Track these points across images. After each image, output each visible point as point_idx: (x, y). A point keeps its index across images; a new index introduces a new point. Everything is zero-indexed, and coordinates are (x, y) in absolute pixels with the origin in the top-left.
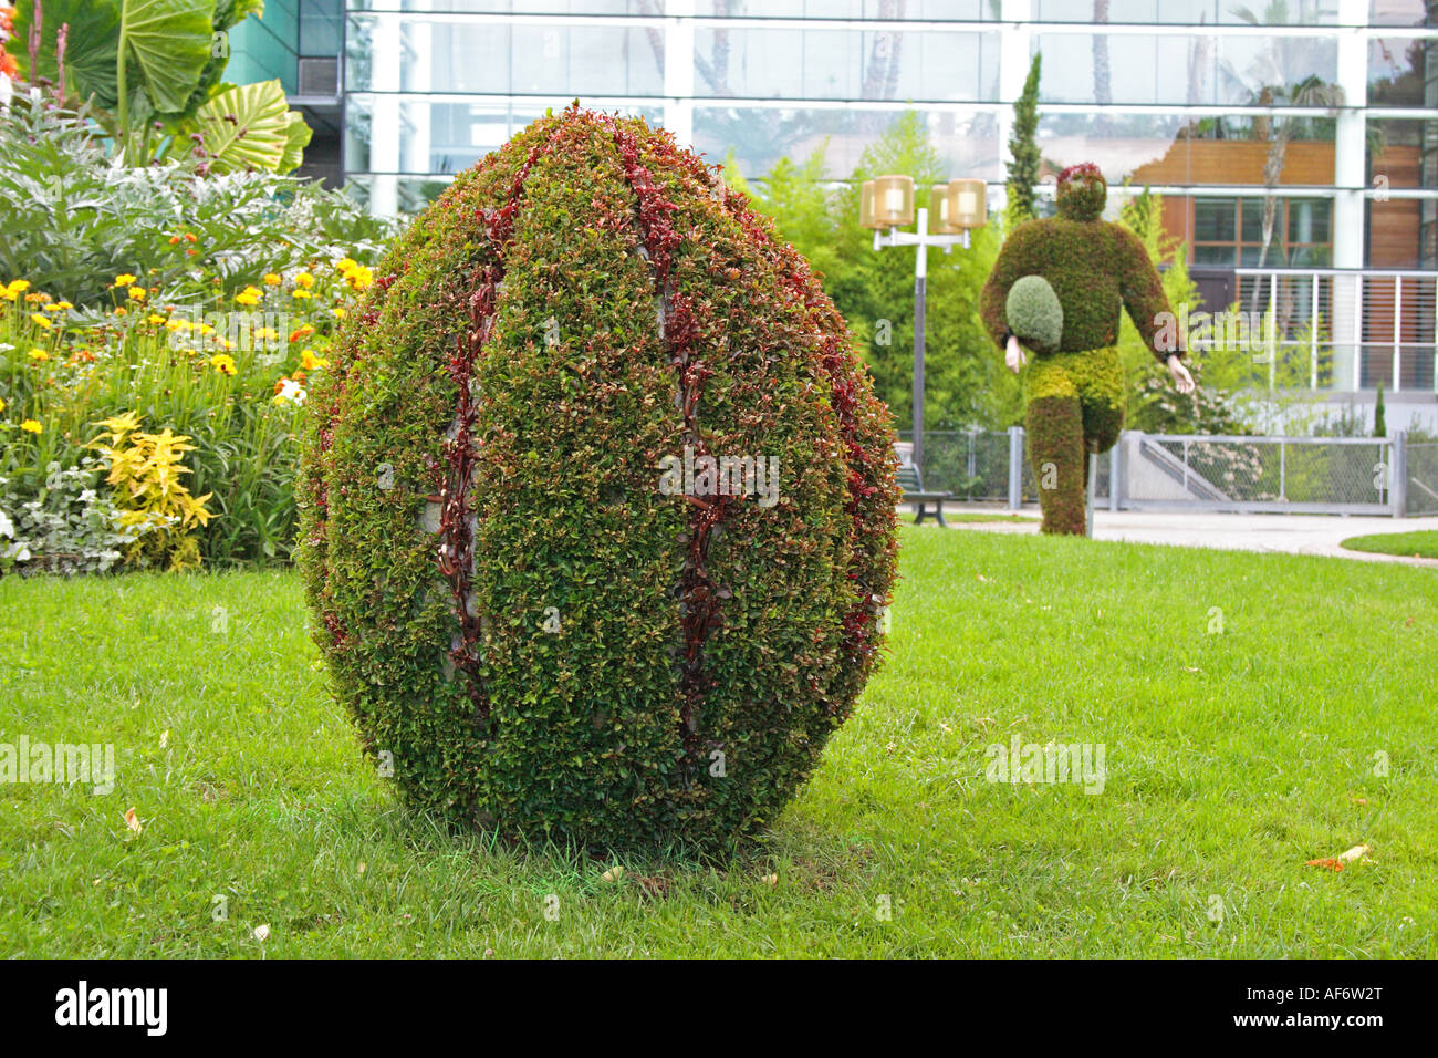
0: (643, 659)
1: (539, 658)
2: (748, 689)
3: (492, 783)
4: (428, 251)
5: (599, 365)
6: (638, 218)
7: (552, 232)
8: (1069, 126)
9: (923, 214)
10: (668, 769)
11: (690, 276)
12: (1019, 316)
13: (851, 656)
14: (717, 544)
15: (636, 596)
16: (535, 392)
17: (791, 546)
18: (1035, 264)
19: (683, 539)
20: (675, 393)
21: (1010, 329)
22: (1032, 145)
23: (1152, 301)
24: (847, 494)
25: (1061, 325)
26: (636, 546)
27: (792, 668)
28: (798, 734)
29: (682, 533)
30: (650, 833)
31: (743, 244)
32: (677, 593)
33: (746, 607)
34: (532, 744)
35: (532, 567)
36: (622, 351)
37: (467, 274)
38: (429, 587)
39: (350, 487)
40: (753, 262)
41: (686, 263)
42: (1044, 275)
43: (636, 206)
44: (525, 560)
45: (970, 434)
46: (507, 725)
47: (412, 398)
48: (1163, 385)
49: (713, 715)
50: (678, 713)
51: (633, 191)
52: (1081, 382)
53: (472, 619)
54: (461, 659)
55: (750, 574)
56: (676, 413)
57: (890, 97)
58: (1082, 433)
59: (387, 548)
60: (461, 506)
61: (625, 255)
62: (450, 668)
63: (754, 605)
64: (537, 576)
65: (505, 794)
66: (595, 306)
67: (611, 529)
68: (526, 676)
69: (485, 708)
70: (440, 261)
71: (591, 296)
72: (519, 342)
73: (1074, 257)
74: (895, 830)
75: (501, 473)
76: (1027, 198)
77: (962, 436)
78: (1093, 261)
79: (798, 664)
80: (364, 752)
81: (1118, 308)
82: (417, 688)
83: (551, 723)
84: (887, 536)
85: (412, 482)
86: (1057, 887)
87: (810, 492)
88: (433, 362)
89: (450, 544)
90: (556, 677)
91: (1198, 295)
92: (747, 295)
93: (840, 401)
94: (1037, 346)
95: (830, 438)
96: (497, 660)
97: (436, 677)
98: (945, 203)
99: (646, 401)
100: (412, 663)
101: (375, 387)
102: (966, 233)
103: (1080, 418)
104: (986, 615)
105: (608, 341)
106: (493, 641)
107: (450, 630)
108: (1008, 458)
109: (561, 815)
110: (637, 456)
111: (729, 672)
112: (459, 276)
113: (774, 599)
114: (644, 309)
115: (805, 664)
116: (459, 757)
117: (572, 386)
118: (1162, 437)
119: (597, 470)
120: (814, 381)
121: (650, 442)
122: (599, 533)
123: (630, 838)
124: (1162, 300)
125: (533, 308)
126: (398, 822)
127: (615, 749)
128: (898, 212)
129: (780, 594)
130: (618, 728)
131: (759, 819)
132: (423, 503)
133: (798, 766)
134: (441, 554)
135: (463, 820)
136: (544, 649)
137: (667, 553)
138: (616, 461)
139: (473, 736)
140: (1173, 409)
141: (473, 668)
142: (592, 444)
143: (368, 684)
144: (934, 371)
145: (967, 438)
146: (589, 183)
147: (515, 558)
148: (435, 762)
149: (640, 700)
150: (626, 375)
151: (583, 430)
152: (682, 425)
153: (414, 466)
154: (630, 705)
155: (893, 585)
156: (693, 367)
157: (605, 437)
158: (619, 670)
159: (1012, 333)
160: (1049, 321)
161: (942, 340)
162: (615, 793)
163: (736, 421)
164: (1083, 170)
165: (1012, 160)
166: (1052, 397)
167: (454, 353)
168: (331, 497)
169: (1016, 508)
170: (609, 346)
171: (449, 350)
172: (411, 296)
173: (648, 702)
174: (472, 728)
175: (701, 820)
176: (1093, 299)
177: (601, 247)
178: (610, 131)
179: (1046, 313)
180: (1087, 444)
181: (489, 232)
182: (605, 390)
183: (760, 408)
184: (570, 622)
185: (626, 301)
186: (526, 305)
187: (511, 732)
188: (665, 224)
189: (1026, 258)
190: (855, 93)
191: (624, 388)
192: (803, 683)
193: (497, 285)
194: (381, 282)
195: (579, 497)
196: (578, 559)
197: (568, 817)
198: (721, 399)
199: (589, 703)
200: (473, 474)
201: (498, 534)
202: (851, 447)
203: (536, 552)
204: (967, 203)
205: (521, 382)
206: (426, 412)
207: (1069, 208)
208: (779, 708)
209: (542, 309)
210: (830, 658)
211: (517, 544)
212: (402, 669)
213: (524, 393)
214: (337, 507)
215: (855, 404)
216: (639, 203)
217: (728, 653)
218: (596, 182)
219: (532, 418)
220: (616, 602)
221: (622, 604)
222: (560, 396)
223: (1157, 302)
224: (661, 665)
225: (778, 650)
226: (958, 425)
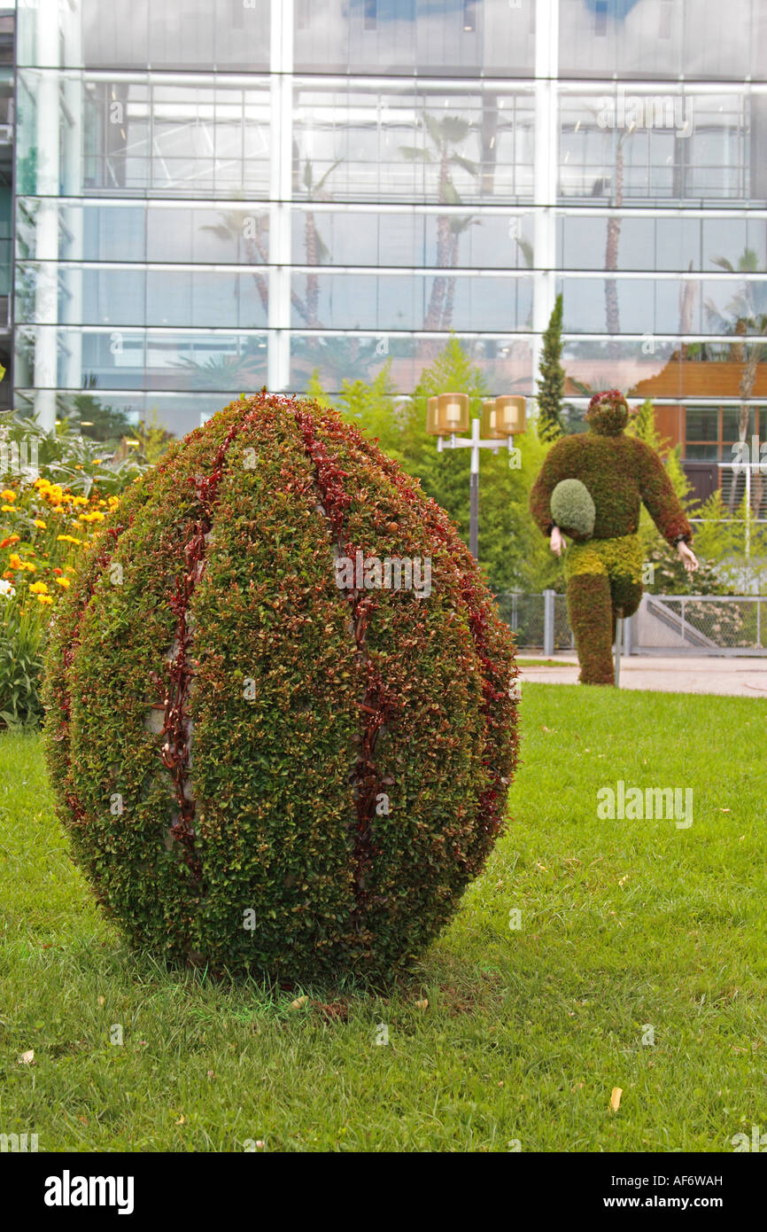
0: (324, 833)
1: (243, 833)
2: (407, 856)
3: (204, 931)
4: (148, 508)
5: (290, 601)
6: (316, 483)
7: (250, 495)
8: (587, 352)
9: (476, 423)
10: (343, 918)
11: (359, 529)
12: (561, 511)
13: (483, 825)
14: (382, 742)
15: (320, 783)
16: (240, 623)
17: (440, 742)
18: (573, 469)
19: (357, 739)
20: (349, 623)
21: (554, 521)
22: (557, 367)
23: (664, 498)
24: (482, 699)
25: (594, 518)
26: (320, 744)
27: (441, 838)
28: (444, 889)
29: (354, 733)
30: (327, 969)
31: (398, 501)
32: (351, 782)
33: (405, 791)
34: (236, 901)
35: (237, 762)
36: (307, 590)
37: (182, 527)
38: (154, 776)
39: (89, 696)
40: (406, 517)
41: (355, 518)
42: (580, 479)
43: (315, 474)
44: (231, 756)
45: (513, 595)
46: (216, 886)
47: (140, 627)
48: (664, 556)
49: (379, 876)
50: (352, 875)
51: (312, 461)
52: (611, 563)
53: (188, 802)
54: (179, 834)
55: (408, 764)
56: (350, 638)
57: (446, 328)
58: (610, 603)
59: (120, 746)
60: (180, 712)
61: (309, 513)
62: (170, 839)
63: (411, 789)
64: (241, 768)
65: (213, 940)
66: (285, 554)
67: (299, 731)
68: (232, 847)
69: (198, 872)
70: (160, 517)
71: (282, 547)
72: (226, 582)
73: (604, 465)
74: (518, 961)
75: (212, 687)
76: (555, 409)
77: (506, 597)
78: (618, 467)
79: (445, 835)
80: (97, 903)
81: (638, 504)
82: (143, 856)
83: (252, 884)
84: (510, 729)
85: (140, 693)
86: (648, 1007)
87: (454, 699)
88: (157, 598)
89: (171, 743)
90: (256, 848)
91: (689, 483)
92: (403, 543)
93: (475, 624)
94: (576, 534)
95: (468, 655)
96: (209, 835)
97: (159, 848)
98: (493, 415)
99: (327, 630)
100: (139, 836)
101: (108, 618)
102: (510, 439)
103: (609, 591)
104: (557, 764)
105: (296, 582)
106: (206, 820)
107: (170, 811)
108: (543, 614)
109: (258, 956)
110: (320, 673)
111: (391, 842)
112: (175, 529)
113: (427, 784)
114: (324, 556)
115: (451, 834)
116: (177, 910)
117: (268, 618)
118: (663, 597)
119: (289, 685)
120: (456, 610)
121: (330, 662)
122: (291, 735)
123: (312, 973)
124: (672, 498)
125: (236, 556)
126: (125, 960)
127: (303, 904)
128: (456, 422)
129: (431, 780)
130: (305, 888)
131: (413, 956)
132: (149, 710)
133: (442, 913)
134: (164, 751)
135: (179, 959)
136: (247, 826)
137: (344, 750)
138: (303, 677)
139: (188, 893)
140: (672, 575)
141: (190, 841)
142: (285, 664)
143: (103, 851)
144: (484, 547)
145: (511, 599)
146: (277, 455)
147: (224, 755)
148: (157, 913)
149: (322, 865)
150: (311, 609)
151: (277, 653)
152: (354, 649)
153: (141, 681)
154: (314, 869)
155: (515, 768)
156: (362, 602)
157: (295, 659)
158: (307, 843)
159: (555, 524)
160: (585, 515)
161: (489, 522)
162: (301, 937)
163: (397, 644)
164: (610, 396)
165: (542, 379)
166: (587, 575)
167: (173, 591)
168: (74, 703)
169: (550, 655)
170: (297, 586)
171: (169, 588)
172: (138, 545)
173: (328, 867)
174: (187, 887)
175: (368, 958)
176: (619, 497)
177: (289, 508)
178: (291, 412)
179: (582, 509)
180: (615, 611)
181: (199, 494)
182: (294, 621)
183: (415, 633)
184: (268, 805)
185: (310, 550)
186: (231, 553)
187: (220, 891)
188: (339, 488)
189: (566, 465)
190: (419, 326)
191: (309, 620)
192: (448, 848)
193: (206, 536)
194: (111, 532)
195: (275, 706)
196: (274, 755)
197: (264, 957)
198: (385, 627)
199: (282, 868)
200: (189, 687)
201: (210, 736)
202: (484, 662)
203: (241, 749)
204: (511, 414)
205: (228, 615)
206: (151, 638)
207: (599, 426)
208: (429, 869)
209: (243, 556)
210: (469, 829)
211: (226, 744)
212: (131, 840)
213: (231, 624)
214: (79, 712)
215: (486, 627)
216: (317, 471)
217: (391, 827)
218: (283, 454)
219: (237, 643)
220: (304, 789)
221: (309, 790)
222: (259, 626)
223: (669, 499)
224: (339, 837)
225: (430, 824)
226: (504, 589)
